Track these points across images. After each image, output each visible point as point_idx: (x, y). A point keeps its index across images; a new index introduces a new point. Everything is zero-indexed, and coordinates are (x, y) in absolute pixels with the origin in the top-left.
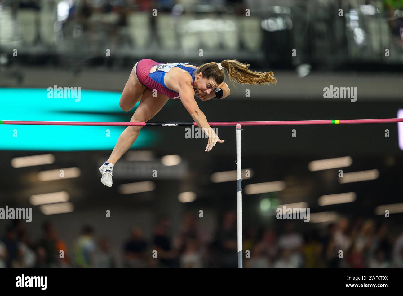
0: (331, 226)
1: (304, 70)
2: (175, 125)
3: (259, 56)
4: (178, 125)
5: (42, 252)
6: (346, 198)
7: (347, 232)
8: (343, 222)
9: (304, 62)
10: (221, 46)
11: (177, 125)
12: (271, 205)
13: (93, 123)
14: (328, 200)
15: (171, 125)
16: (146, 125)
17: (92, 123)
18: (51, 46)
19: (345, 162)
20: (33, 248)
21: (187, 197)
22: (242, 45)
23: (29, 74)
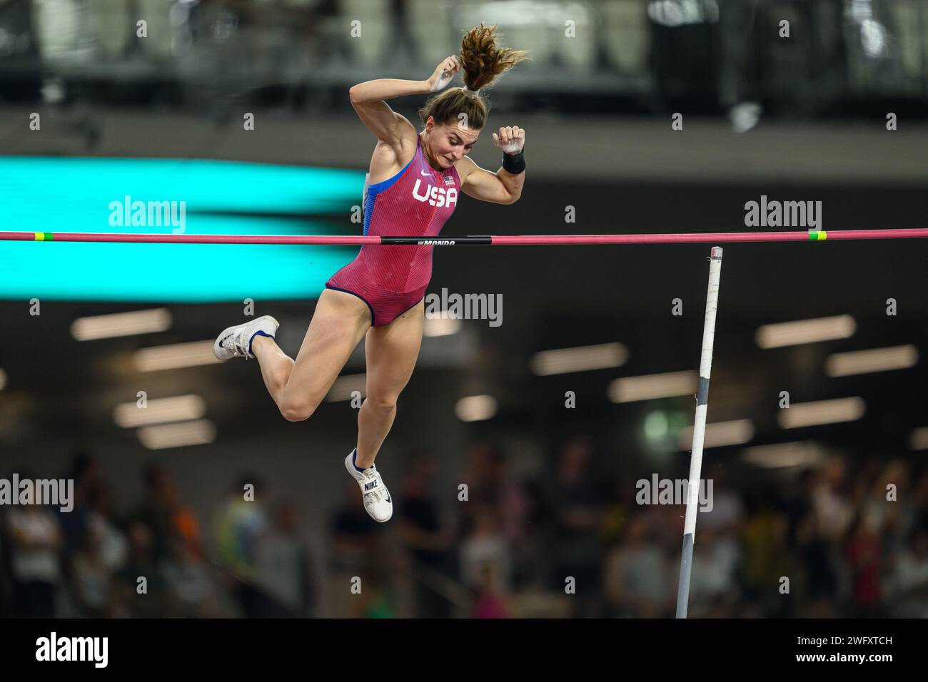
0: (807, 475)
1: (745, 117)
2: (448, 242)
3: (643, 83)
4: (456, 243)
5: (142, 535)
6: (843, 410)
7: (845, 489)
8: (834, 466)
9: (745, 98)
10: (556, 60)
11: (454, 242)
12: (670, 425)
13: (261, 239)
14: (801, 416)
15: (440, 242)
16: (383, 243)
17: (257, 239)
18: (163, 61)
19: (839, 327)
20: (122, 525)
21: (476, 408)
22: (603, 59)
23: (114, 124)
